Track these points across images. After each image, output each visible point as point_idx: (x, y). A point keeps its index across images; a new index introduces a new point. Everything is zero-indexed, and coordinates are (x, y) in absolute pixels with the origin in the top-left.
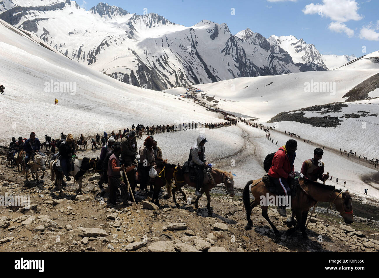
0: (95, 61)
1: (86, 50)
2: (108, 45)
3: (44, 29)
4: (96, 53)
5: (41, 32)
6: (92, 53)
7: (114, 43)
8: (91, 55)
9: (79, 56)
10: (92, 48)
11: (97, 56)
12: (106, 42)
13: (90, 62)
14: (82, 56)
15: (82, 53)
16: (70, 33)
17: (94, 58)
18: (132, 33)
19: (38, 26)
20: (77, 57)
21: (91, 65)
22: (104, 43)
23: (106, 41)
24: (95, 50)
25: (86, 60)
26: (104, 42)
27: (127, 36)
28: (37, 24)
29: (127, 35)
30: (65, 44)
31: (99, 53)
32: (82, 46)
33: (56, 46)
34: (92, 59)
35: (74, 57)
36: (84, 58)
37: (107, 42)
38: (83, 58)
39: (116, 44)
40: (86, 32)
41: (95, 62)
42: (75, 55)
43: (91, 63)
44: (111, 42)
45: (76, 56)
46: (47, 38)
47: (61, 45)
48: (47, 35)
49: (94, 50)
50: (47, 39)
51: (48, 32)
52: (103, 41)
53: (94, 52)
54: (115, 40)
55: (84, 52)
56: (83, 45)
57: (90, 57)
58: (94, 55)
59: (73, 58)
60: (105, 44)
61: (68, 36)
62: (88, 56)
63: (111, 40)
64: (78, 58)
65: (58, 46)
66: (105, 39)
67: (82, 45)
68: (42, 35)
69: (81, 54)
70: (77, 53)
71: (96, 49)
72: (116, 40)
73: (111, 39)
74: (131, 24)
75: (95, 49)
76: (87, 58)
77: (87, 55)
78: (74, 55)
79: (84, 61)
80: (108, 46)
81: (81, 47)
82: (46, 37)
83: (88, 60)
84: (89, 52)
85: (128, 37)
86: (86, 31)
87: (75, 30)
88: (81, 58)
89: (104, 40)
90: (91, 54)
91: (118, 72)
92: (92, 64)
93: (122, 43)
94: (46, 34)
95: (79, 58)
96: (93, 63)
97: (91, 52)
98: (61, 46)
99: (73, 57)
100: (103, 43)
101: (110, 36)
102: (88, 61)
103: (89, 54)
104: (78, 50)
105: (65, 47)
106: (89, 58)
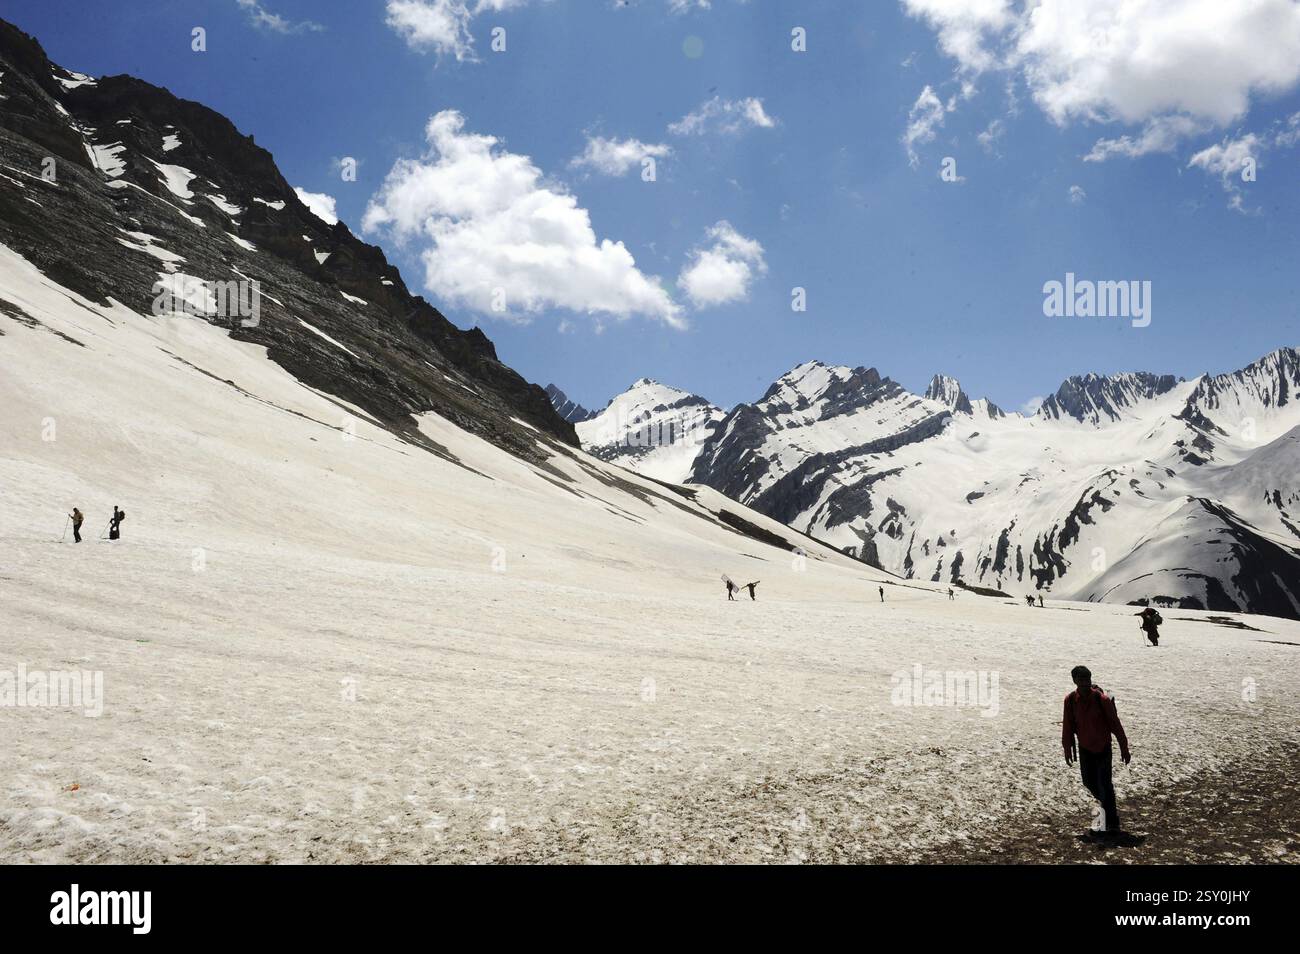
0: (1062, 571)
1: (1024, 540)
2: (1106, 504)
3: (891, 503)
4: (1064, 542)
5: (880, 511)
6: (1048, 544)
7: (1127, 492)
8: (1044, 551)
9: (999, 566)
10: (1045, 528)
11: (1069, 554)
12: (1097, 498)
13: (1044, 577)
14: (1011, 561)
15: (1012, 552)
16: (973, 497)
17: (1058, 559)
18: (1203, 443)
19: (872, 497)
20: (994, 569)
21: (1046, 588)
22: (1090, 501)
23: (1098, 493)
24: (1057, 532)
25: (1026, 572)
26: (1088, 499)
27: (1182, 456)
28: (869, 492)
29: (1182, 452)
30: (953, 533)
31: (1072, 539)
32: (1010, 529)
33: (925, 546)
34: (1051, 566)
35: (984, 572)
36: (1020, 568)
37: (1101, 495)
38: (1015, 569)
39: (1139, 493)
40: (1026, 480)
41: (1060, 576)
42: (987, 561)
43: (1046, 583)
44: (1117, 493)
45: (990, 567)
46: (900, 527)
47: (940, 538)
48: (901, 517)
49: (1052, 535)
50: (899, 532)
51: (902, 509)
52: (1084, 495)
53: (1056, 539)
54: (1134, 483)
55: (1019, 547)
56: (1013, 524)
57: (1041, 562)
58: (1056, 549)
59: (982, 575)
60: (1092, 505)
61: (967, 507)
62: (1035, 557)
63: (1115, 487)
64: (997, 572)
65: (933, 545)
66: (1091, 488)
67: (1010, 525)
68: (884, 523)
69: (1006, 555)
70: (993, 557)
71: (1062, 526)
72: (1137, 482)
73: (1113, 481)
74: (1195, 414)
75: (1056, 527)
76: (1031, 566)
77: (1031, 556)
78: (981, 562)
79: (1020, 579)
80: (1104, 510)
81: (1005, 531)
82: (896, 525)
83: (1033, 572)
84: (1037, 543)
85: (1185, 460)
86: (1023, 478)
87: (986, 483)
88: (1007, 568)
89: (1087, 491)
90: (1042, 548)
91: (1150, 597)
92: (1050, 583)
93: (1162, 487)
94: (897, 516)
95: (1001, 573)
96: (1057, 580)
97: (1042, 541)
98: (941, 543)
99: (980, 570)
100: (1084, 501)
101: (1109, 474)
102: (1035, 577)
103: (1036, 549)
104: (995, 544)
105: (953, 542)
106: (1037, 566)
